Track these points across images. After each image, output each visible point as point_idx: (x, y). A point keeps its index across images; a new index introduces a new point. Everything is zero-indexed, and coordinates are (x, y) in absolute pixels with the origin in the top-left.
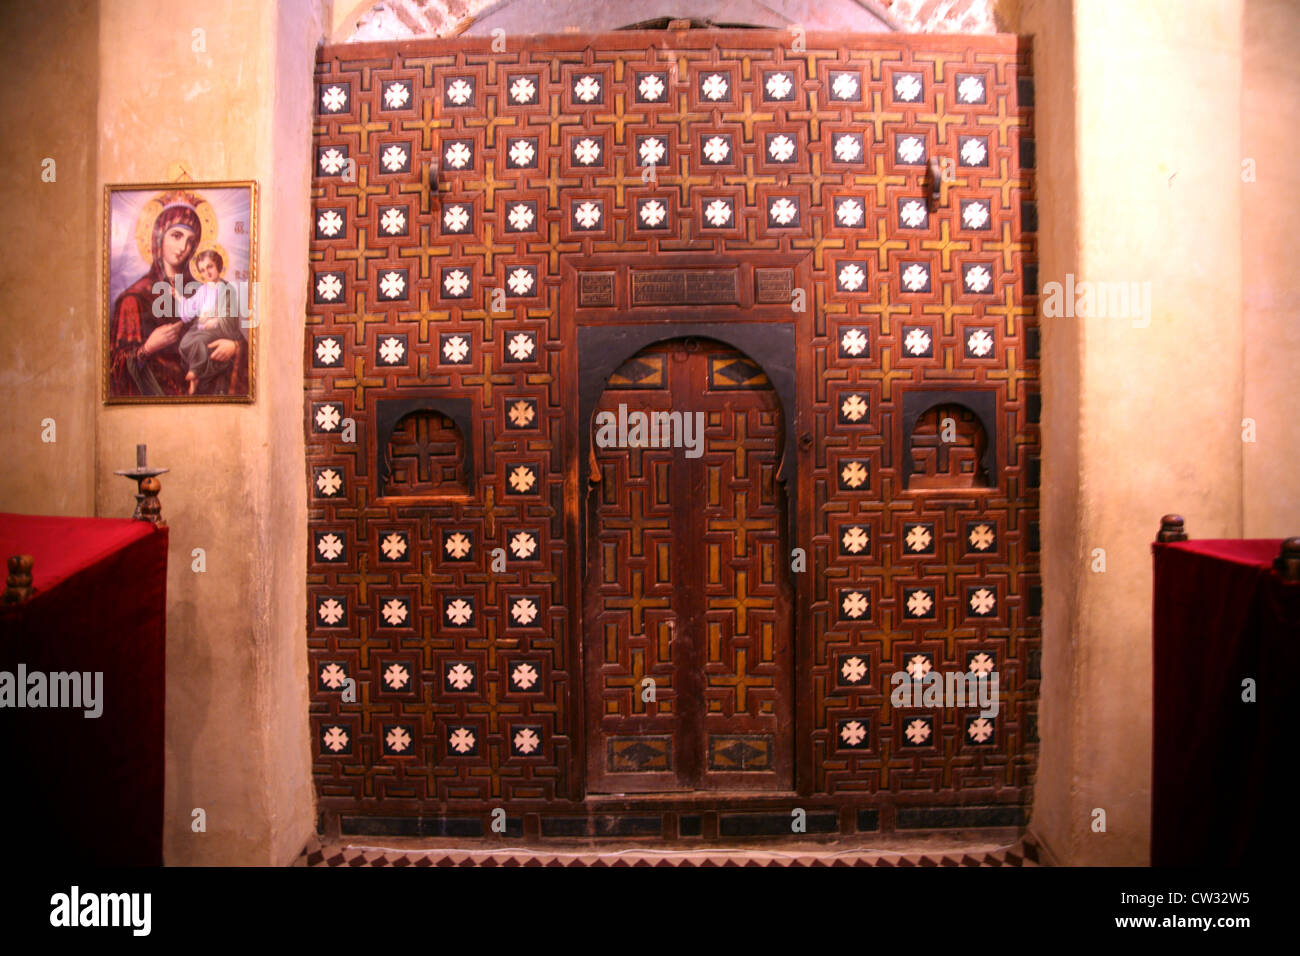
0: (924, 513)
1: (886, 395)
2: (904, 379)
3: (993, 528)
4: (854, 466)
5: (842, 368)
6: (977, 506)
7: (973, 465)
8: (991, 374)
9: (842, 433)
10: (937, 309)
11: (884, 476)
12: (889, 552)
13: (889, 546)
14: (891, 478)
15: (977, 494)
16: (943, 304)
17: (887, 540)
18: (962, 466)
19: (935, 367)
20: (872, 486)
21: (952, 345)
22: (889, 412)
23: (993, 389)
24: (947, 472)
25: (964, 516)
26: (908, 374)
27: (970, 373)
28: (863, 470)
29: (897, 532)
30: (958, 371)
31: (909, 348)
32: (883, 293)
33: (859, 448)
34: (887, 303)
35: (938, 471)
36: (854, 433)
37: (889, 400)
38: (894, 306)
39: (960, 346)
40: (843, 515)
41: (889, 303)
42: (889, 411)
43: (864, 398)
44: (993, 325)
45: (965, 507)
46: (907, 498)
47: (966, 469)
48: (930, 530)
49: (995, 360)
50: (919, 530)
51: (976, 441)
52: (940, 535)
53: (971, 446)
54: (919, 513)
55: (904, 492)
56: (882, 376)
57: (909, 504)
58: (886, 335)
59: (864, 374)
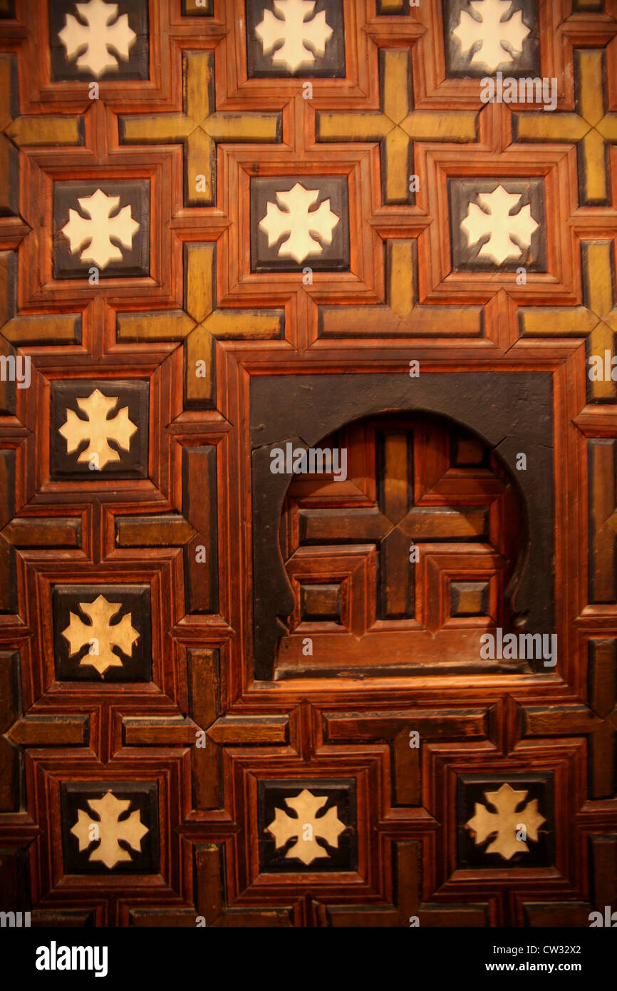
0: (322, 751)
1: (199, 391)
2: (254, 338)
3: (539, 794)
4: (99, 609)
5: (63, 309)
6: (491, 727)
7: (485, 594)
8: (534, 320)
9: (61, 508)
10: (364, 125)
11: (193, 637)
12: (214, 865)
13: (214, 848)
14: (217, 647)
15: (491, 691)
16: (381, 110)
17: (207, 831)
18: (454, 596)
19: (356, 300)
20: (158, 670)
21: (413, 231)
22: (205, 442)
23: (543, 366)
24: (408, 615)
25: (449, 759)
26: (268, 323)
27: (467, 318)
28: (127, 621)
29: (240, 805)
30: (429, 312)
31: (272, 240)
32: (192, 81)
33: (113, 554)
34: (206, 110)
35: (383, 614)
36: (97, 505)
37: (206, 405)
38: (228, 118)
39: (436, 235)
40: (72, 755)
41: (213, 109)
42: (206, 437)
43: (126, 400)
44: (541, 173)
45: (451, 732)
46: (268, 704)
47: (464, 606)
48: (341, 801)
49: (548, 278)
50: (305, 803)
51: (494, 524)
52: (375, 816)
53: (481, 539)
54: (308, 752)
55: (257, 687)
56: (185, 327)
57: (273, 723)
58: (201, 204)
59: (130, 326)
